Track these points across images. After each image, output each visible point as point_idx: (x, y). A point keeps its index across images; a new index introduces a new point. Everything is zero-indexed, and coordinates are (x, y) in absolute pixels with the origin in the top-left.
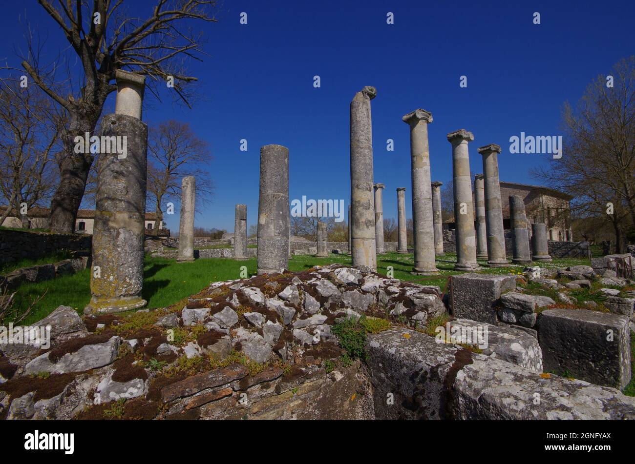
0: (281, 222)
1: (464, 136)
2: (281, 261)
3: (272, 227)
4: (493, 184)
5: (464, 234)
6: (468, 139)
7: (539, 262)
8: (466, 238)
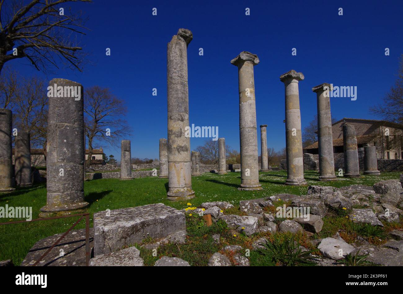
0: (65, 149)
1: (294, 75)
2: (65, 184)
3: (55, 154)
4: (325, 116)
5: (293, 156)
6: (298, 78)
7: (369, 175)
8: (295, 159)
